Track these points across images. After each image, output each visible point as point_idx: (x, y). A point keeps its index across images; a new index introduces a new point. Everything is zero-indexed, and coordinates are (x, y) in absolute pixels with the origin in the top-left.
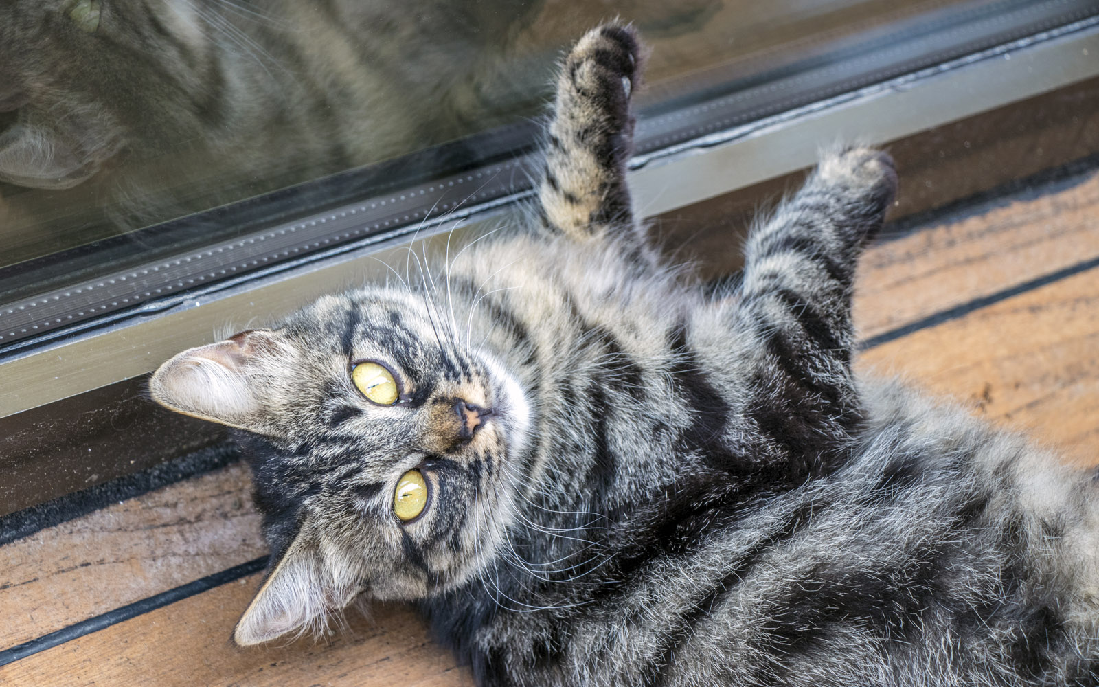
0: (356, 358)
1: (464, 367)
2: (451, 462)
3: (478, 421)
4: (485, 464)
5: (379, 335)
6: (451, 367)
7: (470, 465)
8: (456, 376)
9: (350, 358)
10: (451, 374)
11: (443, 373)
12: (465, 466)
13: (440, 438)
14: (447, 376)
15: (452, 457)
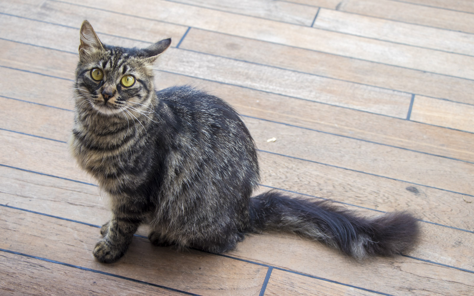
0: (137, 82)
1: (120, 103)
2: (99, 88)
3: (105, 97)
4: (95, 96)
5: (139, 89)
6: (121, 100)
7: (96, 92)
8: (118, 100)
9: (137, 80)
10: (119, 99)
11: (120, 97)
12: (96, 91)
13: (106, 87)
14: (119, 98)
15: (100, 88)
